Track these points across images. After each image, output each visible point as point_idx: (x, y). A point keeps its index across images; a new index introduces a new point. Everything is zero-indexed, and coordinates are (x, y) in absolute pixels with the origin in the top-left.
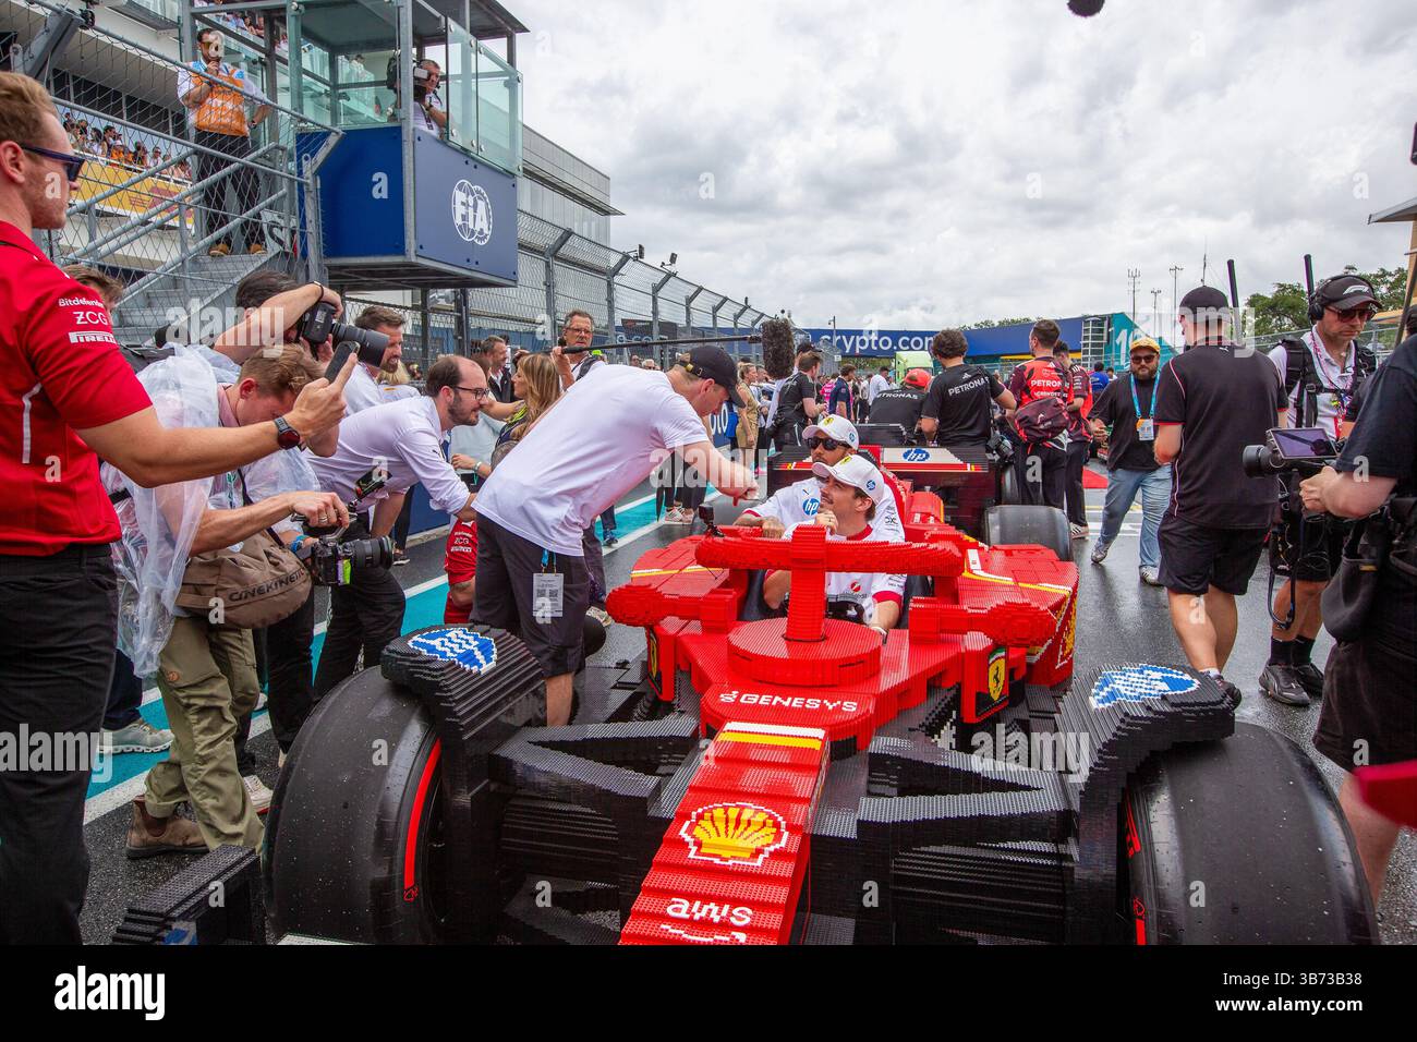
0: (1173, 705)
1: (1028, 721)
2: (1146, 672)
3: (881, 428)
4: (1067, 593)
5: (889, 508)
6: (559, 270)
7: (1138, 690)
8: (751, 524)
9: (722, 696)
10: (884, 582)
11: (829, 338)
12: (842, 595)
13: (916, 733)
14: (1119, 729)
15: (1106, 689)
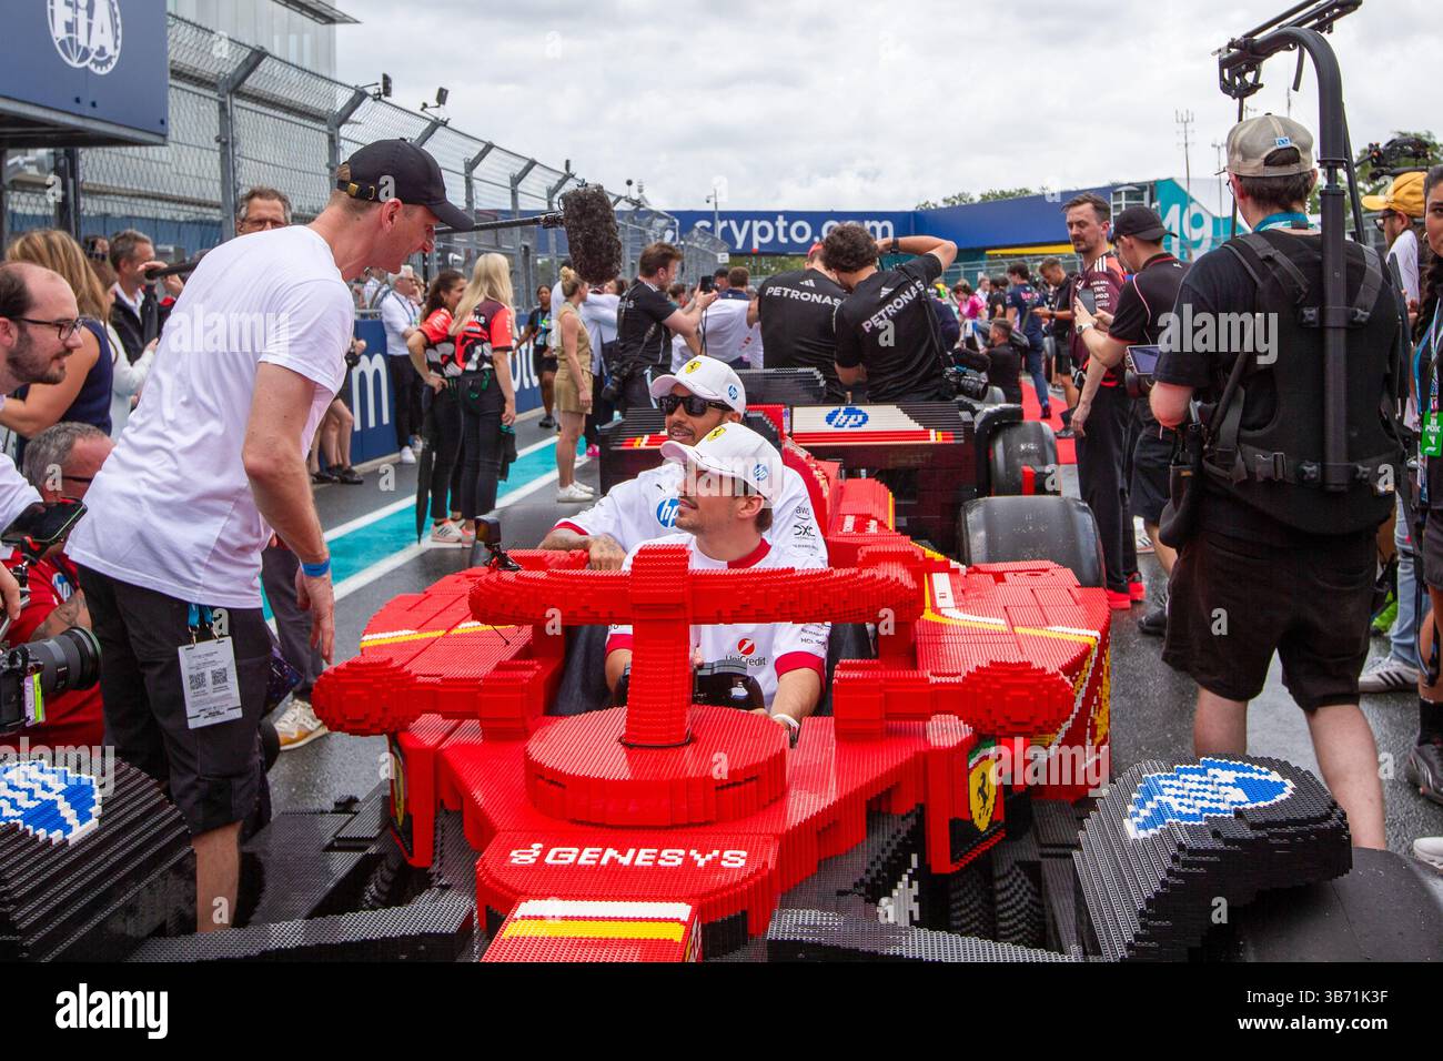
0: (1253, 826)
1: (1039, 863)
2: (1211, 771)
3: (783, 377)
4: (1092, 642)
5: (799, 509)
6: (244, 114)
7: (1199, 803)
8: (568, 547)
9: (514, 853)
10: (792, 637)
11: (708, 224)
12: (722, 663)
13: (849, 898)
14: (1170, 872)
15: (1149, 805)
